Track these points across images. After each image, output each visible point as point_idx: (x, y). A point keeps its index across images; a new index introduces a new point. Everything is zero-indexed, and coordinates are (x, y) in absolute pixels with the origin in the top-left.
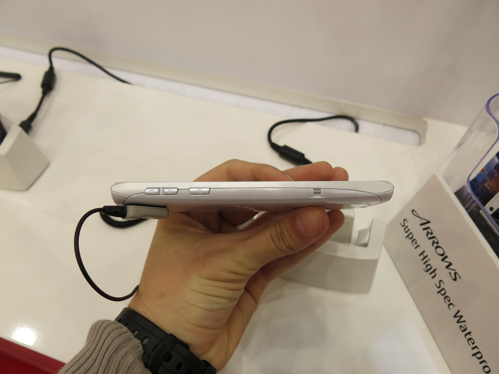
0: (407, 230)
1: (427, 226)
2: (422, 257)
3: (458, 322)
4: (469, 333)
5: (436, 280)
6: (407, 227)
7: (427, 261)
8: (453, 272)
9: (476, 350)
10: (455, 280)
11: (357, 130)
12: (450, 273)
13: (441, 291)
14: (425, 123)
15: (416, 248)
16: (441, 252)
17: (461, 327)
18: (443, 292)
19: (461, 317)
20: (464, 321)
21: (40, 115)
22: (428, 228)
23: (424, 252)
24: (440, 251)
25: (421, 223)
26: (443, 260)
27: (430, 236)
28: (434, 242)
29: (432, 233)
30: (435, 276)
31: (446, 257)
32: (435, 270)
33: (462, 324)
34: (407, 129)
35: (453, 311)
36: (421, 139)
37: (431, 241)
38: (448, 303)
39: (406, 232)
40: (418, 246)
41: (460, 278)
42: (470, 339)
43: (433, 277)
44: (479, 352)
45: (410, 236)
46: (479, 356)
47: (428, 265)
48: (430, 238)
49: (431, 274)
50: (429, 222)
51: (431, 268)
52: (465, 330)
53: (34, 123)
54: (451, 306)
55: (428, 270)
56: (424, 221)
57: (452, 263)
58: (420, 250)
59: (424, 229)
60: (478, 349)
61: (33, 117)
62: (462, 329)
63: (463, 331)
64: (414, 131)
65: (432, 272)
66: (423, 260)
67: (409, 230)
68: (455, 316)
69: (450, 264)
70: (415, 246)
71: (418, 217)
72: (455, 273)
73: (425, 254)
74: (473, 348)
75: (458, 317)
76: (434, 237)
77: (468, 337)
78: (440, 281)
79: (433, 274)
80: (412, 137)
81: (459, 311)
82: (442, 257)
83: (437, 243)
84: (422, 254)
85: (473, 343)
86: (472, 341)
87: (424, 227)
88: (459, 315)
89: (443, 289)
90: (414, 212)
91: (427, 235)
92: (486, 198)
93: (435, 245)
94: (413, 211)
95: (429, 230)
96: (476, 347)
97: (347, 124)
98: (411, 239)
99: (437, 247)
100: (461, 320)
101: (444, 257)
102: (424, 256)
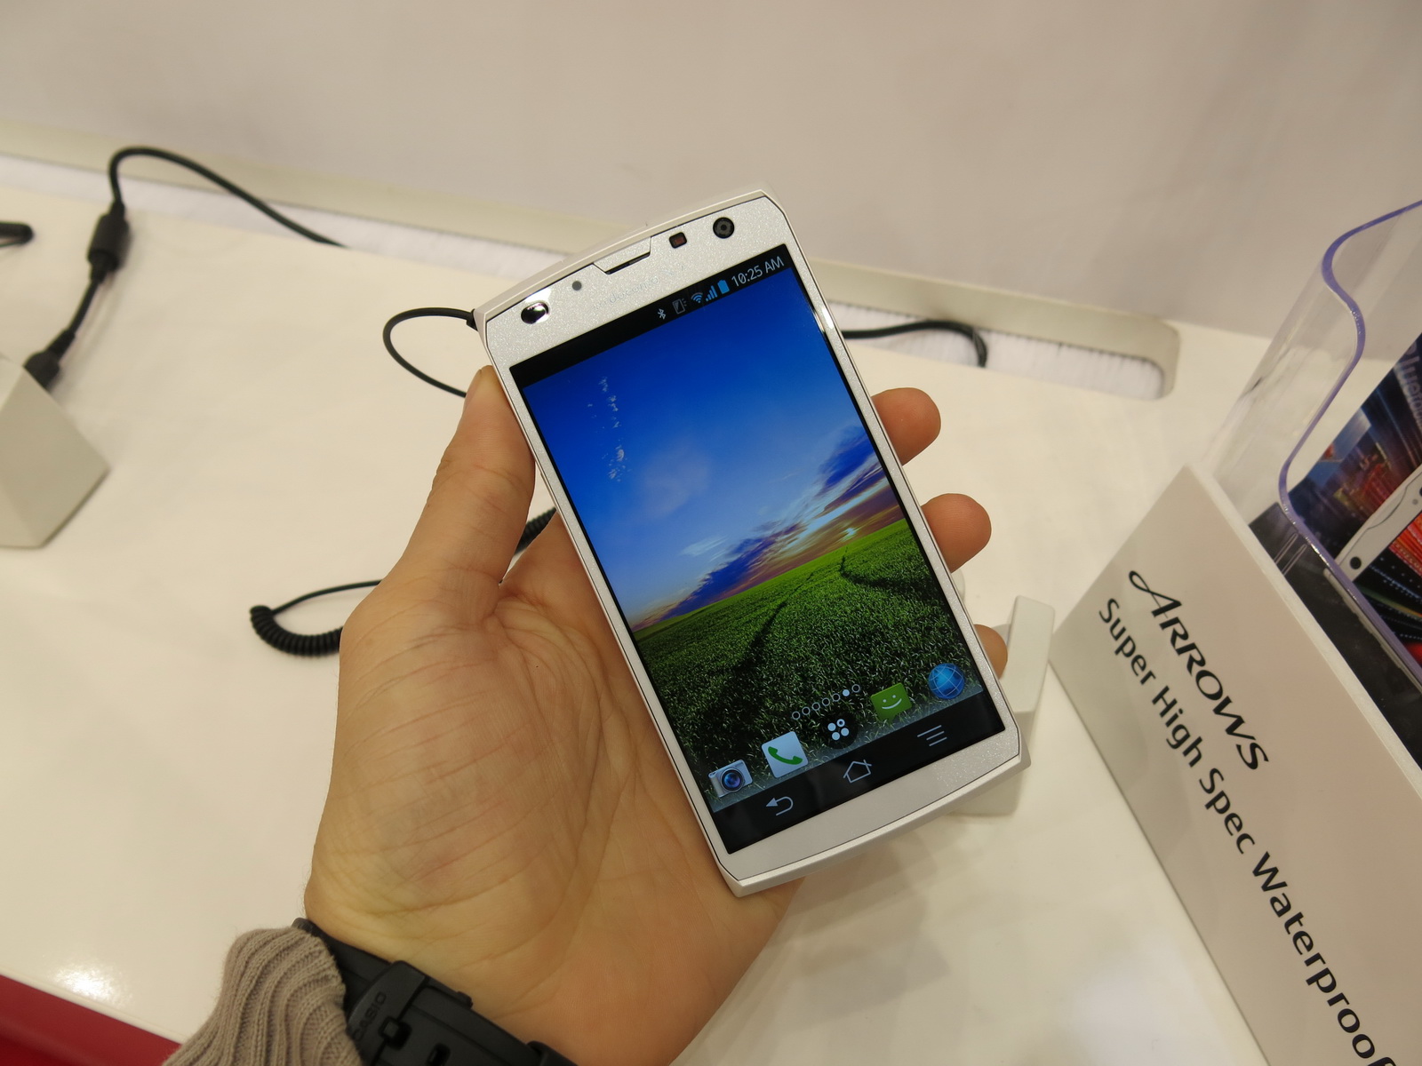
0: (1116, 631)
1: (1171, 615)
2: (1161, 706)
3: (1266, 887)
4: (1298, 917)
5: (1203, 769)
6: (1118, 621)
7: (1175, 717)
8: (1246, 744)
9: (1317, 967)
10: (1254, 765)
11: (982, 360)
12: (1239, 747)
13: (1217, 801)
14: (1175, 333)
15: (1143, 681)
16: (1214, 689)
17: (1274, 900)
18: (1221, 804)
19: (1274, 871)
20: (1283, 885)
21: (84, 336)
22: (1176, 621)
23: (1166, 689)
24: (1209, 685)
25: (1156, 607)
26: (1218, 711)
27: (1180, 643)
28: (1191, 660)
29: (1185, 636)
30: (1199, 758)
31: (1227, 701)
32: (1199, 740)
33: (1277, 893)
34: (1124, 356)
35: (1253, 854)
36: (1164, 375)
37: (1186, 656)
38: (1237, 835)
39: (1117, 638)
40: (1150, 674)
41: (1266, 759)
42: (1299, 935)
43: (1192, 763)
44: (1326, 972)
45: (1128, 648)
46: (1326, 981)
47: (1180, 727)
48: (1180, 651)
49: (1186, 753)
50: (1176, 604)
51: (1187, 736)
52: (1287, 908)
53: (67, 361)
54: (1246, 843)
55: (1180, 743)
56: (1164, 603)
57: (1244, 718)
58: (1155, 687)
59: (1164, 626)
60: (1324, 963)
61: (64, 341)
62: (1278, 907)
63: (1280, 914)
64: (1144, 360)
65: (1191, 747)
66: (1163, 714)
67: (1123, 630)
68: (1257, 872)
69: (1239, 721)
70: (1142, 674)
71: (1148, 591)
72: (1254, 747)
73: (1169, 697)
74: (1309, 962)
75: (1266, 873)
76: (1192, 647)
77: (1295, 928)
78: (1214, 771)
79: (1194, 754)
80: (1139, 377)
81: (1267, 856)
82: (1217, 703)
83: (1202, 663)
84: (1161, 696)
85: (1309, 948)
86: (1307, 942)
87: (1163, 618)
88: (1266, 867)
89: (1222, 794)
90: (1135, 579)
91: (1173, 641)
92: (1338, 532)
93: (1196, 669)
94: (1132, 574)
95: (1178, 627)
96: (1317, 957)
97: (956, 345)
98: (1128, 655)
99: (1202, 675)
100: (1274, 882)
101: (1221, 702)
102: (1166, 704)
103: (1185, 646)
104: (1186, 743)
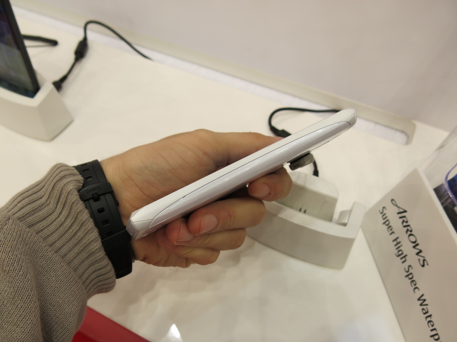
0: (384, 217)
1: (403, 214)
2: (395, 243)
3: (421, 305)
4: (430, 316)
5: (406, 265)
6: (385, 214)
7: (399, 247)
8: (422, 259)
9: (434, 332)
10: (423, 266)
12: (419, 260)
13: (409, 275)
14: (414, 125)
15: (391, 234)
16: (414, 240)
17: (423, 309)
18: (410, 276)
19: (425, 300)
20: (427, 305)
21: (71, 78)
22: (404, 217)
23: (398, 238)
24: (412, 239)
25: (398, 211)
26: (414, 247)
27: (405, 224)
28: (408, 230)
29: (407, 222)
30: (405, 261)
31: (418, 245)
32: (406, 256)
33: (424, 307)
34: (397, 130)
35: (418, 294)
36: (409, 137)
37: (406, 229)
38: (414, 287)
39: (384, 219)
40: (393, 232)
41: (428, 264)
42: (430, 321)
43: (403, 262)
44: (437, 334)
45: (387, 223)
46: (436, 337)
47: (400, 250)
48: (405, 226)
49: (401, 259)
50: (405, 211)
51: (402, 254)
52: (427, 312)
53: (65, 84)
54: (416, 290)
55: (399, 255)
56: (401, 210)
57: (423, 250)
58: (394, 236)
59: (401, 218)
60: (437, 331)
61: (64, 79)
62: (424, 311)
63: (425, 314)
64: (403, 132)
65: (403, 257)
66: (396, 245)
67: (386, 217)
68: (419, 299)
69: (421, 251)
70: (391, 232)
71: (396, 206)
72: (424, 260)
73: (398, 240)
74: (432, 330)
75: (422, 300)
76: (409, 226)
77: (429, 319)
78: (410, 266)
79: (404, 259)
80: (400, 137)
81: (423, 295)
82: (414, 245)
83: (411, 231)
84: (395, 240)
85: (433, 326)
86: (432, 323)
87: (400, 215)
88: (423, 298)
89: (411, 274)
90: (393, 202)
91: (403, 223)
93: (409, 233)
94: (392, 200)
95: (405, 219)
96: (435, 329)
98: (387, 225)
99: (410, 235)
100: (425, 303)
101: (416, 245)
102: (397, 242)
103: (406, 225)
104: (402, 256)
